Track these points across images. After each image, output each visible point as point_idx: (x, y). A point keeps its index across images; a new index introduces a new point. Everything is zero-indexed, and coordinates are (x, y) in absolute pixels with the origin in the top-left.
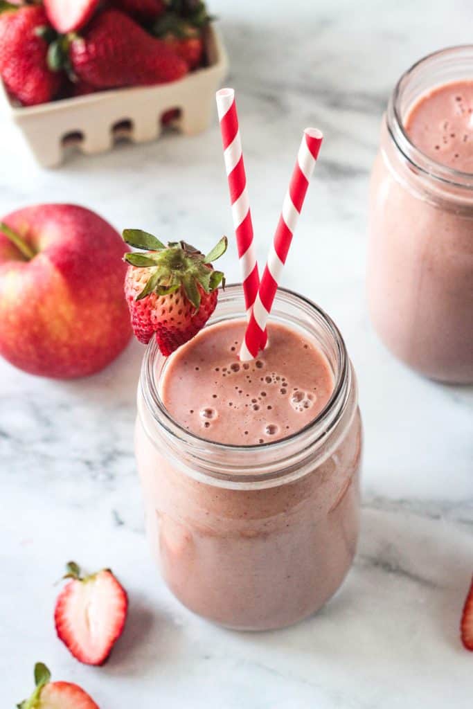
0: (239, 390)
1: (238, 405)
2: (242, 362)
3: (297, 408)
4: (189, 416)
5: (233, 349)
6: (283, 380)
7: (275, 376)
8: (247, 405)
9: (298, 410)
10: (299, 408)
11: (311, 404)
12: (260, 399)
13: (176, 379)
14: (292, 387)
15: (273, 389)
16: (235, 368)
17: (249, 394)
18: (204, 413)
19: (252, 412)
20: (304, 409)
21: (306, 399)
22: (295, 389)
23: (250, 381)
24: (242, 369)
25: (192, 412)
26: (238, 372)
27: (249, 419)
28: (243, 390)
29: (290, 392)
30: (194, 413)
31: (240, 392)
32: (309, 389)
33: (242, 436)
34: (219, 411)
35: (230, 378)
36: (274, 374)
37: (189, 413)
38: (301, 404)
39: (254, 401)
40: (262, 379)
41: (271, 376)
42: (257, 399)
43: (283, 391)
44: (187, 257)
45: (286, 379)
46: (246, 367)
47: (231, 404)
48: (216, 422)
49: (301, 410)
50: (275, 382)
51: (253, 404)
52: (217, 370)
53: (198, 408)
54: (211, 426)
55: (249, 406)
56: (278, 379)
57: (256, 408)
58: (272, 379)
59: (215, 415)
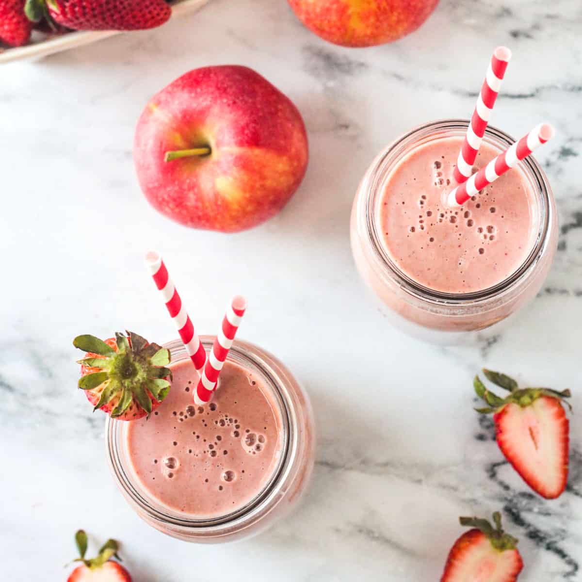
0: (196, 434)
1: (197, 452)
2: (196, 405)
3: (250, 452)
4: (153, 465)
5: (187, 389)
6: (236, 421)
7: (228, 418)
8: (205, 452)
9: (251, 453)
10: (252, 451)
11: (263, 446)
12: (216, 444)
13: (138, 427)
14: (244, 429)
15: (227, 432)
16: (191, 411)
17: (206, 439)
18: (167, 462)
19: (210, 459)
20: (256, 452)
21: (257, 442)
22: (248, 431)
23: (206, 425)
24: (197, 412)
25: (156, 461)
26: (194, 417)
27: (208, 465)
28: (200, 435)
29: (243, 434)
30: (158, 463)
31: (198, 437)
32: (260, 430)
33: (203, 484)
34: (180, 459)
35: (187, 423)
36: (226, 416)
37: (154, 463)
38: (254, 447)
39: (211, 447)
40: (216, 422)
41: (224, 418)
42: (213, 444)
43: (237, 434)
44: (134, 360)
45: (239, 421)
46: (201, 410)
47: (190, 451)
48: (178, 472)
49: (254, 453)
50: (228, 425)
51: (210, 451)
52: (175, 413)
53: (161, 457)
54: (174, 476)
55: (207, 453)
56: (231, 420)
57: (214, 454)
58: (226, 421)
59: (177, 464)
